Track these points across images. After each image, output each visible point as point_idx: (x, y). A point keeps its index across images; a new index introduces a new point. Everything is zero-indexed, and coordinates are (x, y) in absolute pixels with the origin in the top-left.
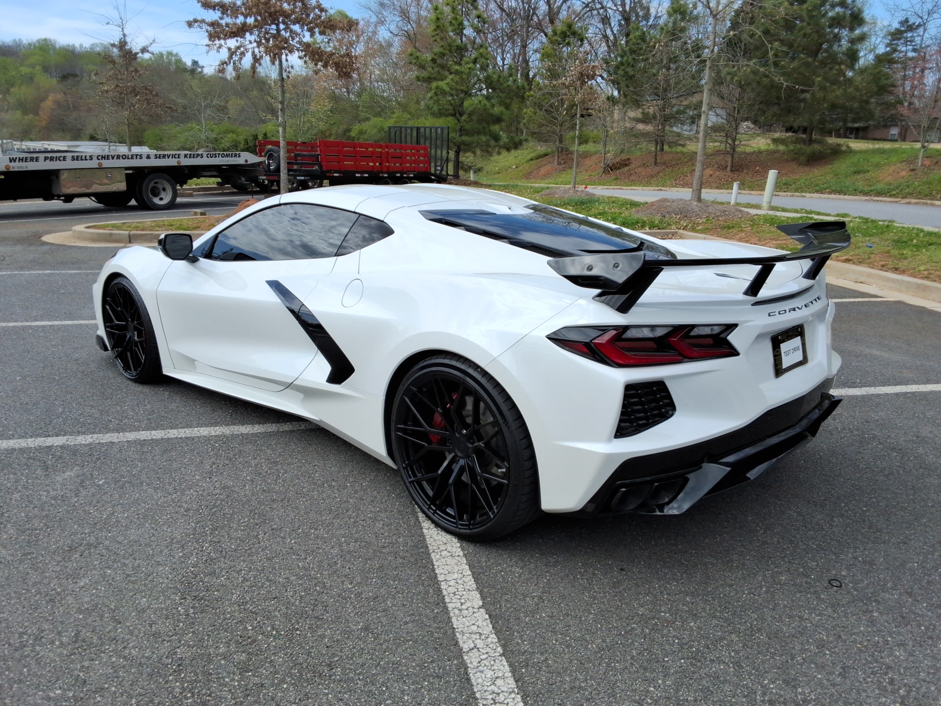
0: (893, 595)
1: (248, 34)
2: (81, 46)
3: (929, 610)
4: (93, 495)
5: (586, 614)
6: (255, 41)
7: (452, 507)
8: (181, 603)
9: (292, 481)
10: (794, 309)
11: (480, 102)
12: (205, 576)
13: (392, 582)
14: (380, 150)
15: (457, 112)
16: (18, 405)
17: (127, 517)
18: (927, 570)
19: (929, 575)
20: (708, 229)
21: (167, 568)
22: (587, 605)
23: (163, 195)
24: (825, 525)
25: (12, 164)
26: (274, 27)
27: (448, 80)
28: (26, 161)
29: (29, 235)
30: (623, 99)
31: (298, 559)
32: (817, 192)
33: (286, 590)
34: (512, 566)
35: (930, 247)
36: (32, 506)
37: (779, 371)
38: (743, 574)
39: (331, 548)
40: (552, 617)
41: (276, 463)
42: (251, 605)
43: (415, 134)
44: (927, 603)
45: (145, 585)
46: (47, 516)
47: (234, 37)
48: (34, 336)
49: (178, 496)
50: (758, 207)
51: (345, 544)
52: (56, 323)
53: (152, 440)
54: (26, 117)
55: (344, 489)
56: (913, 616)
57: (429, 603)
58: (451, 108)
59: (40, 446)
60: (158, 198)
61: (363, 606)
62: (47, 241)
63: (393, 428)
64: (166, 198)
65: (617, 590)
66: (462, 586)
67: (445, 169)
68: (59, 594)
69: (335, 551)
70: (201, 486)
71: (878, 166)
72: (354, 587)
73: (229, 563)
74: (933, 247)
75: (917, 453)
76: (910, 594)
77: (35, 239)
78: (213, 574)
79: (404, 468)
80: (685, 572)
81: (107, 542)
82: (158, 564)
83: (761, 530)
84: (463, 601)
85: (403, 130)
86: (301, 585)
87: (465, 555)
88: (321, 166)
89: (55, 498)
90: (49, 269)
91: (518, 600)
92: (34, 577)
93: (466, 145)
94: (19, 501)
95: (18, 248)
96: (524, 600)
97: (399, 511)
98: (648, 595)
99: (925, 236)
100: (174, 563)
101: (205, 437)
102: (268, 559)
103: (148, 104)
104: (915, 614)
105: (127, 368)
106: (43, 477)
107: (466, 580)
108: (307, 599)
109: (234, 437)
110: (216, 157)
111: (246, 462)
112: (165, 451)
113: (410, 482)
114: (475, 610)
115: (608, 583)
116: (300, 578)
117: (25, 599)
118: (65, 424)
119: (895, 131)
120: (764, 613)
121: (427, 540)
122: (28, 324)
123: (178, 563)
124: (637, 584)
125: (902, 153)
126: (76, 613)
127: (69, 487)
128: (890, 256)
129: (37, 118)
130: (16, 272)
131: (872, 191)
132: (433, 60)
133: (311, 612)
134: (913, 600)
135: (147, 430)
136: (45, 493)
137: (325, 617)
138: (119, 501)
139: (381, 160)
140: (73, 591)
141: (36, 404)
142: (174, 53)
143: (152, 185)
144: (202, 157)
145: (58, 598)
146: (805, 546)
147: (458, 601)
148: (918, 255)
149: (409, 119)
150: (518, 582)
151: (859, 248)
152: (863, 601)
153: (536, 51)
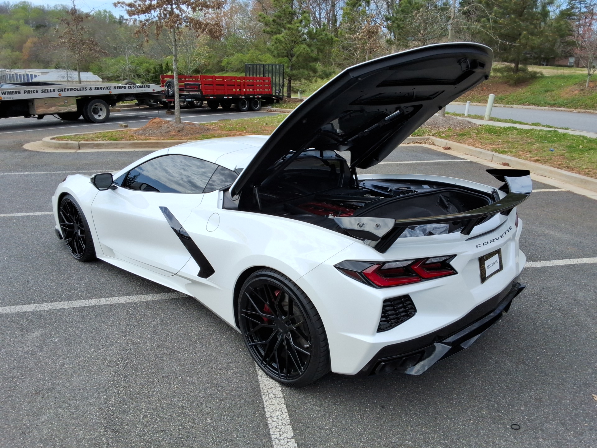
0: (552, 425)
1: (153, 11)
2: (48, 6)
3: (575, 437)
4: (51, 351)
5: (359, 443)
6: (157, 16)
7: (276, 363)
8: (104, 435)
9: (176, 339)
10: (493, 241)
11: (304, 48)
12: (120, 414)
13: (237, 419)
14: (240, 81)
15: (290, 55)
16: (5, 279)
17: (72, 368)
18: (576, 405)
19: (576, 410)
20: (449, 136)
21: (96, 408)
22: (360, 435)
23: (100, 113)
24: (513, 371)
25: (3, 96)
26: (169, 6)
27: (283, 34)
28: (12, 94)
29: (15, 143)
30: (397, 42)
31: (178, 400)
32: (520, 104)
33: (170, 425)
34: (313, 405)
35: (591, 151)
36: (13, 359)
37: (484, 279)
38: (459, 410)
39: (199, 392)
40: (337, 445)
41: (167, 324)
42: (148, 436)
43: (262, 69)
44: (574, 431)
45: (82, 421)
46: (22, 367)
47: (144, 13)
48: (16, 224)
49: (104, 351)
50: (482, 118)
51: (208, 389)
52: (31, 214)
53: (89, 306)
54: (14, 53)
55: (209, 345)
56: (564, 441)
57: (260, 434)
58: (285, 52)
59: (19, 312)
60: (98, 115)
61: (218, 437)
62: (27, 148)
63: (239, 311)
64: (103, 115)
65: (379, 423)
66: (281, 421)
67: (281, 92)
68: (28, 428)
69: (202, 394)
70: (119, 343)
71: (560, 87)
72: (212, 422)
73: (134, 403)
74: (592, 152)
75: (574, 313)
76: (563, 424)
77: (18, 148)
78: (124, 412)
79: (246, 336)
80: (422, 409)
81: (59, 388)
82: (91, 404)
83: (472, 375)
84: (281, 433)
85: (255, 66)
86: (179, 420)
87: (284, 397)
88: (201, 92)
89: (27, 353)
90: (27, 171)
91: (316, 432)
92: (12, 415)
93: (294, 76)
94: (5, 355)
95: (8, 154)
96: (320, 432)
97: (243, 362)
98: (398, 427)
99: (587, 142)
100: (101, 404)
101: (123, 304)
102: (159, 400)
103: (91, 50)
104: (565, 440)
105: (74, 251)
106: (20, 337)
107: (284, 416)
108: (182, 432)
109: (141, 303)
110: (134, 88)
111: (148, 324)
112: (97, 315)
113: (250, 346)
114: (289, 440)
115: (374, 418)
116: (179, 415)
117: (6, 432)
118: (34, 294)
119: (572, 60)
120: (470, 440)
121: (261, 385)
122: (13, 215)
123: (103, 403)
124: (392, 419)
125: (576, 78)
126: (38, 443)
127: (36, 344)
128: (564, 158)
129: (21, 54)
130: (6, 174)
131: (556, 104)
132: (274, 21)
133: (185, 442)
134: (565, 429)
135: (86, 299)
136: (21, 349)
137: (194, 446)
138: (67, 355)
139: (240, 87)
140: (37, 426)
141: (17, 278)
142: (108, 10)
143: (93, 107)
144: (125, 88)
145: (28, 431)
146: (499, 388)
147: (278, 433)
148: (583, 157)
149: (259, 54)
150: (317, 418)
151: (545, 151)
152: (533, 430)
153: (341, 8)
